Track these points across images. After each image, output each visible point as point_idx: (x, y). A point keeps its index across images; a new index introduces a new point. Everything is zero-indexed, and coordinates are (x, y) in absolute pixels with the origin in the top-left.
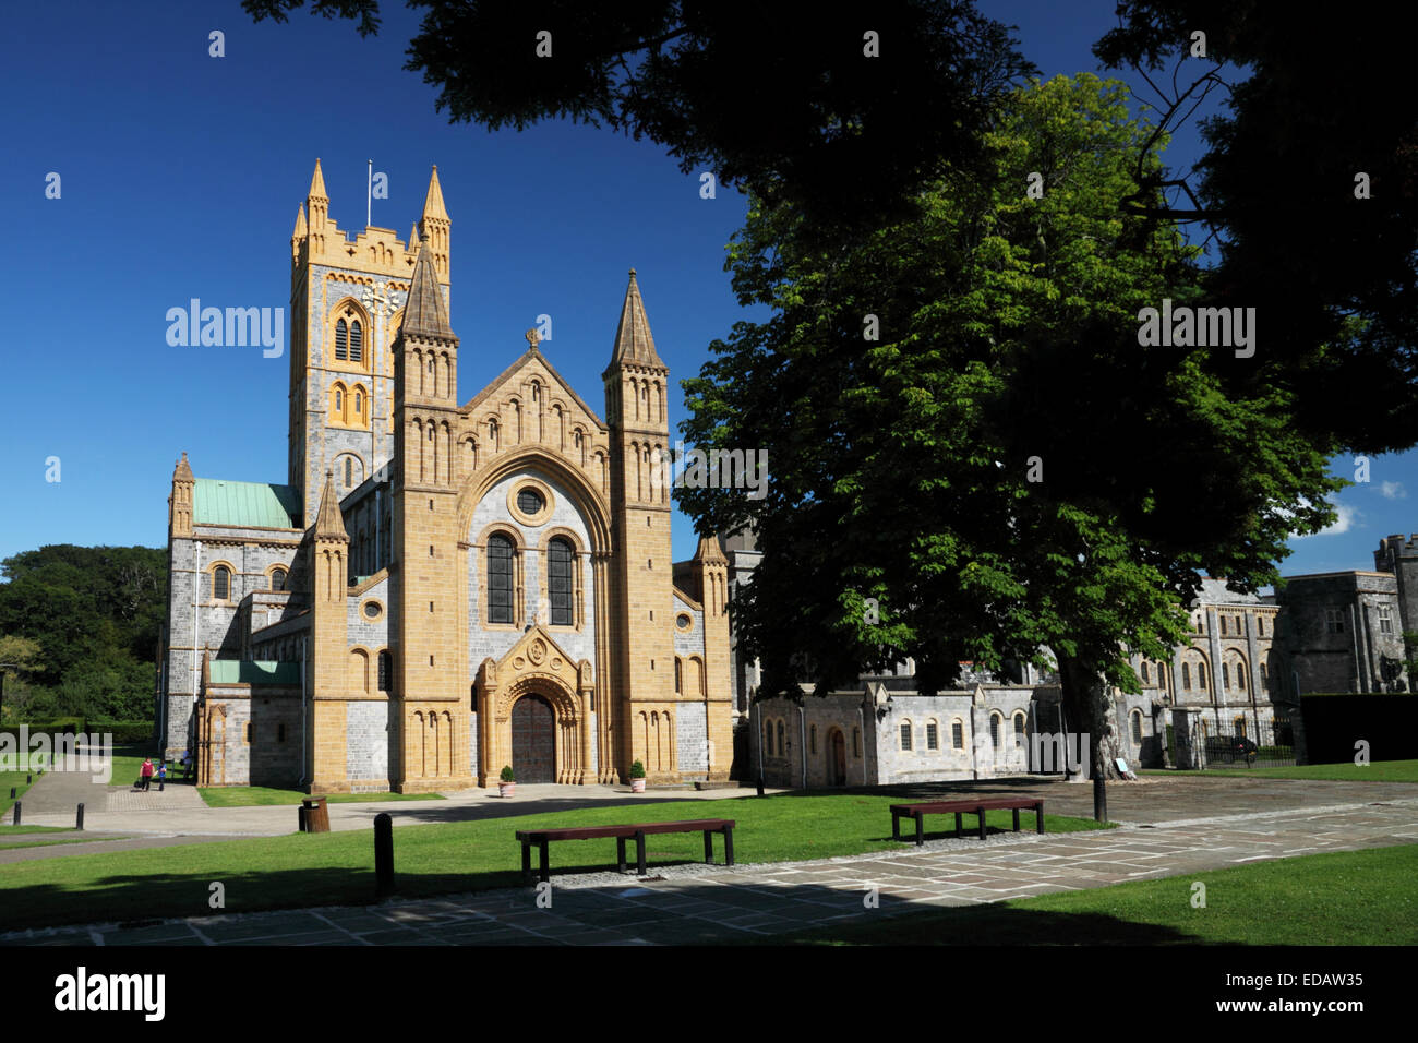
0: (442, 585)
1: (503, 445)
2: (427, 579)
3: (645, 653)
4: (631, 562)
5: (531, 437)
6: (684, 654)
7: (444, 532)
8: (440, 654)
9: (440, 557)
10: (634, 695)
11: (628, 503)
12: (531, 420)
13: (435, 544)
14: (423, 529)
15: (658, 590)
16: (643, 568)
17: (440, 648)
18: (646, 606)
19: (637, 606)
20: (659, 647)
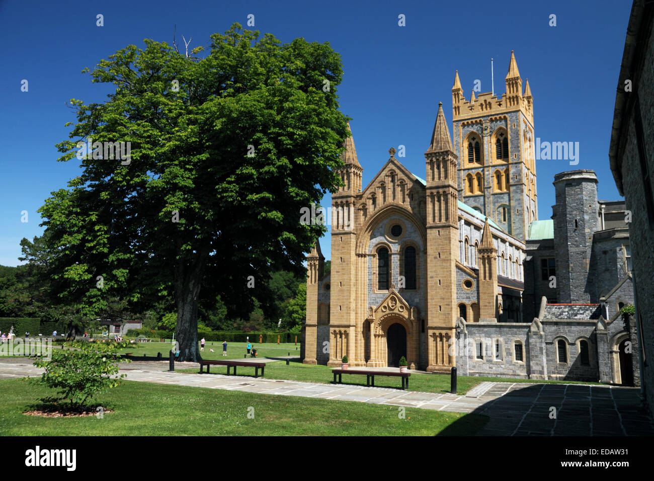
0: (345, 274)
1: (377, 206)
2: (339, 272)
3: (436, 302)
4: (429, 255)
5: (390, 200)
6: (467, 302)
7: (346, 251)
8: (343, 305)
9: (344, 262)
10: (430, 324)
11: (428, 225)
12: (389, 192)
13: (342, 256)
14: (338, 250)
15: (444, 268)
16: (435, 258)
17: (343, 302)
18: (437, 277)
19: (432, 277)
20: (443, 299)
